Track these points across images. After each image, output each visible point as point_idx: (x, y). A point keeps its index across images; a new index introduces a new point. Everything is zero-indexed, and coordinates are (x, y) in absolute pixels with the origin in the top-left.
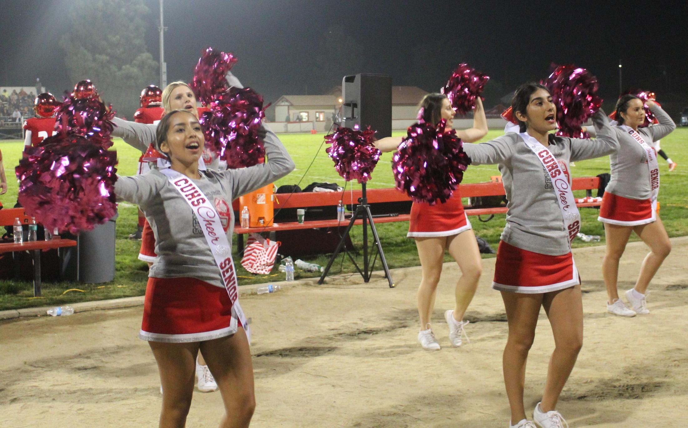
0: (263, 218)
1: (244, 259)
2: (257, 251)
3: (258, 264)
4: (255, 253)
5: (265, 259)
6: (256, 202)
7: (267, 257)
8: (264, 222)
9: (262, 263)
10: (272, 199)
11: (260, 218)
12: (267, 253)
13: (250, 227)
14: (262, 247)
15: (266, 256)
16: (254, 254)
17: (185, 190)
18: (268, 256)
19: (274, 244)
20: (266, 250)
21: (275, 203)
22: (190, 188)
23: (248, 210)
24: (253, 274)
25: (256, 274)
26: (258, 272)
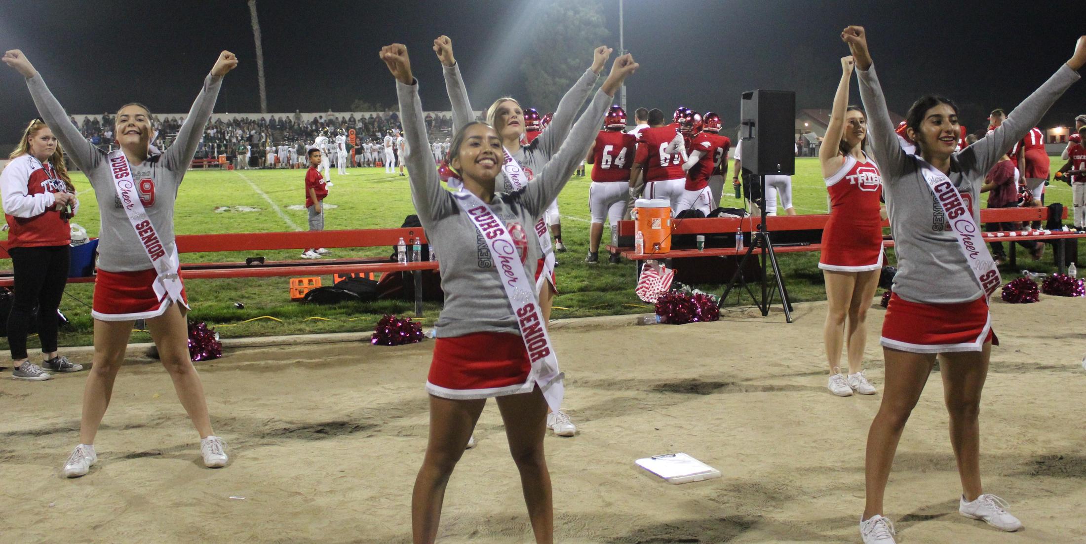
0: (659, 244)
1: (639, 286)
2: (651, 279)
3: (651, 293)
4: (648, 280)
5: (660, 288)
6: (651, 226)
7: (661, 286)
8: (659, 248)
9: (656, 291)
10: (669, 224)
11: (655, 244)
12: (662, 281)
13: (644, 253)
14: (658, 274)
15: (660, 284)
16: (647, 282)
17: (480, 219)
18: (663, 284)
19: (669, 272)
20: (661, 279)
21: (672, 228)
22: (486, 217)
23: (643, 235)
24: (646, 302)
25: (649, 303)
26: (651, 301)
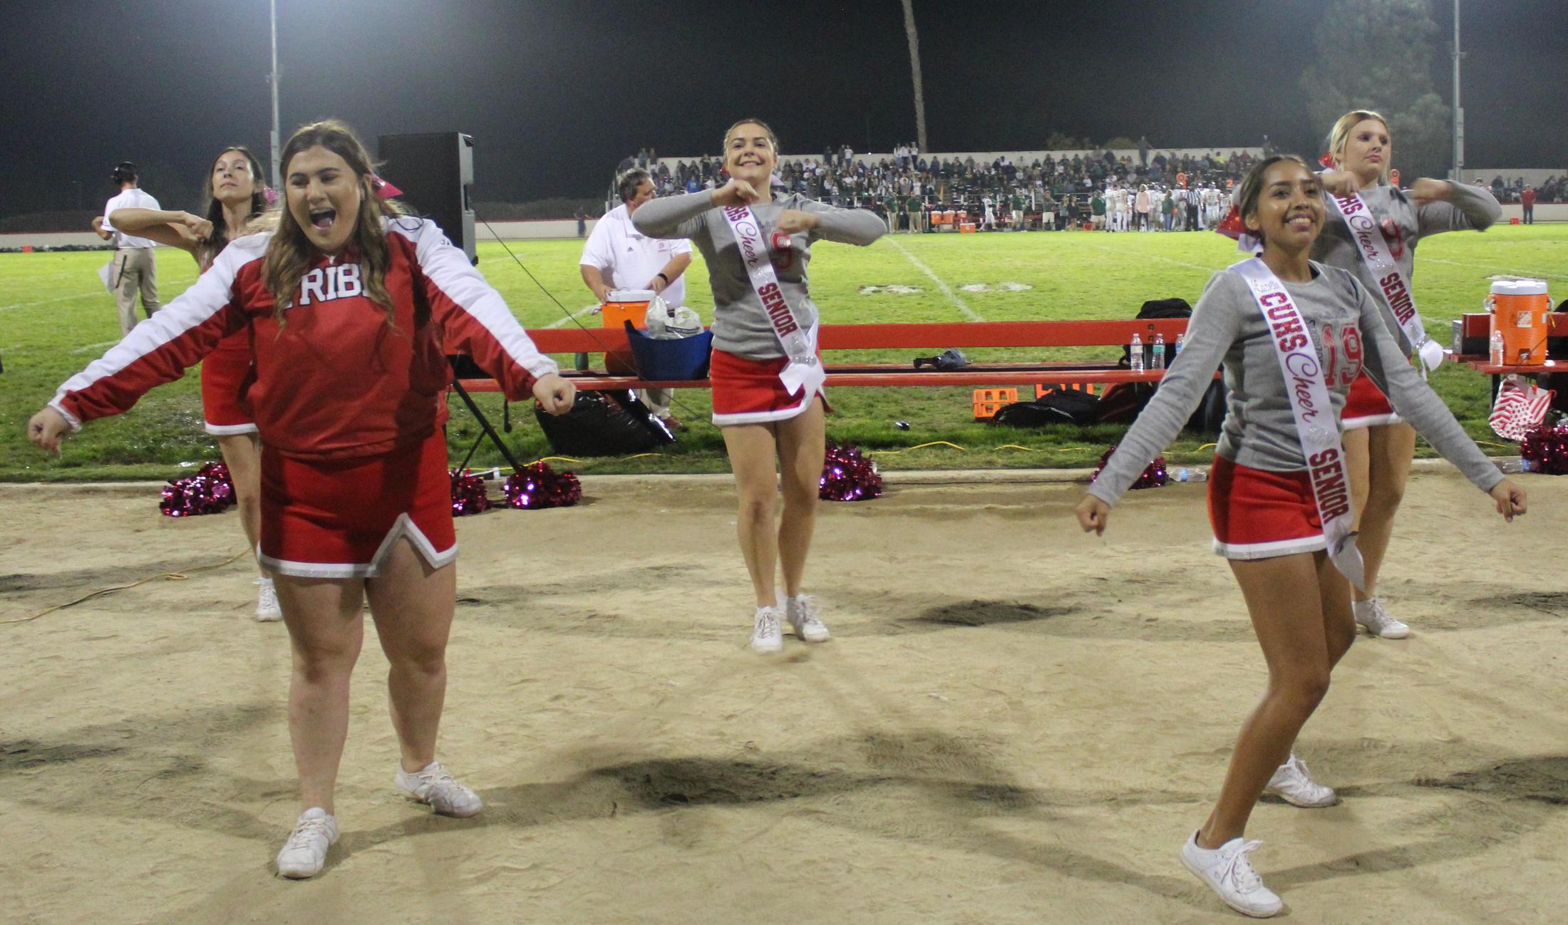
0: (1527, 351)
1: (1494, 415)
2: (1514, 404)
3: (1514, 425)
4: (1510, 405)
5: (1527, 417)
6: (1516, 324)
7: (1530, 414)
8: (1528, 358)
9: (1522, 423)
10: (1544, 320)
11: (1522, 351)
12: (1531, 408)
13: (1504, 364)
14: (1525, 397)
15: (1529, 412)
16: (1508, 408)
17: (1276, 314)
18: (1532, 412)
19: (1543, 394)
20: (1530, 403)
21: (1550, 327)
22: (1287, 311)
23: (1503, 336)
24: (1505, 439)
25: (1509, 440)
26: (1513, 437)
